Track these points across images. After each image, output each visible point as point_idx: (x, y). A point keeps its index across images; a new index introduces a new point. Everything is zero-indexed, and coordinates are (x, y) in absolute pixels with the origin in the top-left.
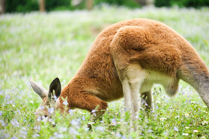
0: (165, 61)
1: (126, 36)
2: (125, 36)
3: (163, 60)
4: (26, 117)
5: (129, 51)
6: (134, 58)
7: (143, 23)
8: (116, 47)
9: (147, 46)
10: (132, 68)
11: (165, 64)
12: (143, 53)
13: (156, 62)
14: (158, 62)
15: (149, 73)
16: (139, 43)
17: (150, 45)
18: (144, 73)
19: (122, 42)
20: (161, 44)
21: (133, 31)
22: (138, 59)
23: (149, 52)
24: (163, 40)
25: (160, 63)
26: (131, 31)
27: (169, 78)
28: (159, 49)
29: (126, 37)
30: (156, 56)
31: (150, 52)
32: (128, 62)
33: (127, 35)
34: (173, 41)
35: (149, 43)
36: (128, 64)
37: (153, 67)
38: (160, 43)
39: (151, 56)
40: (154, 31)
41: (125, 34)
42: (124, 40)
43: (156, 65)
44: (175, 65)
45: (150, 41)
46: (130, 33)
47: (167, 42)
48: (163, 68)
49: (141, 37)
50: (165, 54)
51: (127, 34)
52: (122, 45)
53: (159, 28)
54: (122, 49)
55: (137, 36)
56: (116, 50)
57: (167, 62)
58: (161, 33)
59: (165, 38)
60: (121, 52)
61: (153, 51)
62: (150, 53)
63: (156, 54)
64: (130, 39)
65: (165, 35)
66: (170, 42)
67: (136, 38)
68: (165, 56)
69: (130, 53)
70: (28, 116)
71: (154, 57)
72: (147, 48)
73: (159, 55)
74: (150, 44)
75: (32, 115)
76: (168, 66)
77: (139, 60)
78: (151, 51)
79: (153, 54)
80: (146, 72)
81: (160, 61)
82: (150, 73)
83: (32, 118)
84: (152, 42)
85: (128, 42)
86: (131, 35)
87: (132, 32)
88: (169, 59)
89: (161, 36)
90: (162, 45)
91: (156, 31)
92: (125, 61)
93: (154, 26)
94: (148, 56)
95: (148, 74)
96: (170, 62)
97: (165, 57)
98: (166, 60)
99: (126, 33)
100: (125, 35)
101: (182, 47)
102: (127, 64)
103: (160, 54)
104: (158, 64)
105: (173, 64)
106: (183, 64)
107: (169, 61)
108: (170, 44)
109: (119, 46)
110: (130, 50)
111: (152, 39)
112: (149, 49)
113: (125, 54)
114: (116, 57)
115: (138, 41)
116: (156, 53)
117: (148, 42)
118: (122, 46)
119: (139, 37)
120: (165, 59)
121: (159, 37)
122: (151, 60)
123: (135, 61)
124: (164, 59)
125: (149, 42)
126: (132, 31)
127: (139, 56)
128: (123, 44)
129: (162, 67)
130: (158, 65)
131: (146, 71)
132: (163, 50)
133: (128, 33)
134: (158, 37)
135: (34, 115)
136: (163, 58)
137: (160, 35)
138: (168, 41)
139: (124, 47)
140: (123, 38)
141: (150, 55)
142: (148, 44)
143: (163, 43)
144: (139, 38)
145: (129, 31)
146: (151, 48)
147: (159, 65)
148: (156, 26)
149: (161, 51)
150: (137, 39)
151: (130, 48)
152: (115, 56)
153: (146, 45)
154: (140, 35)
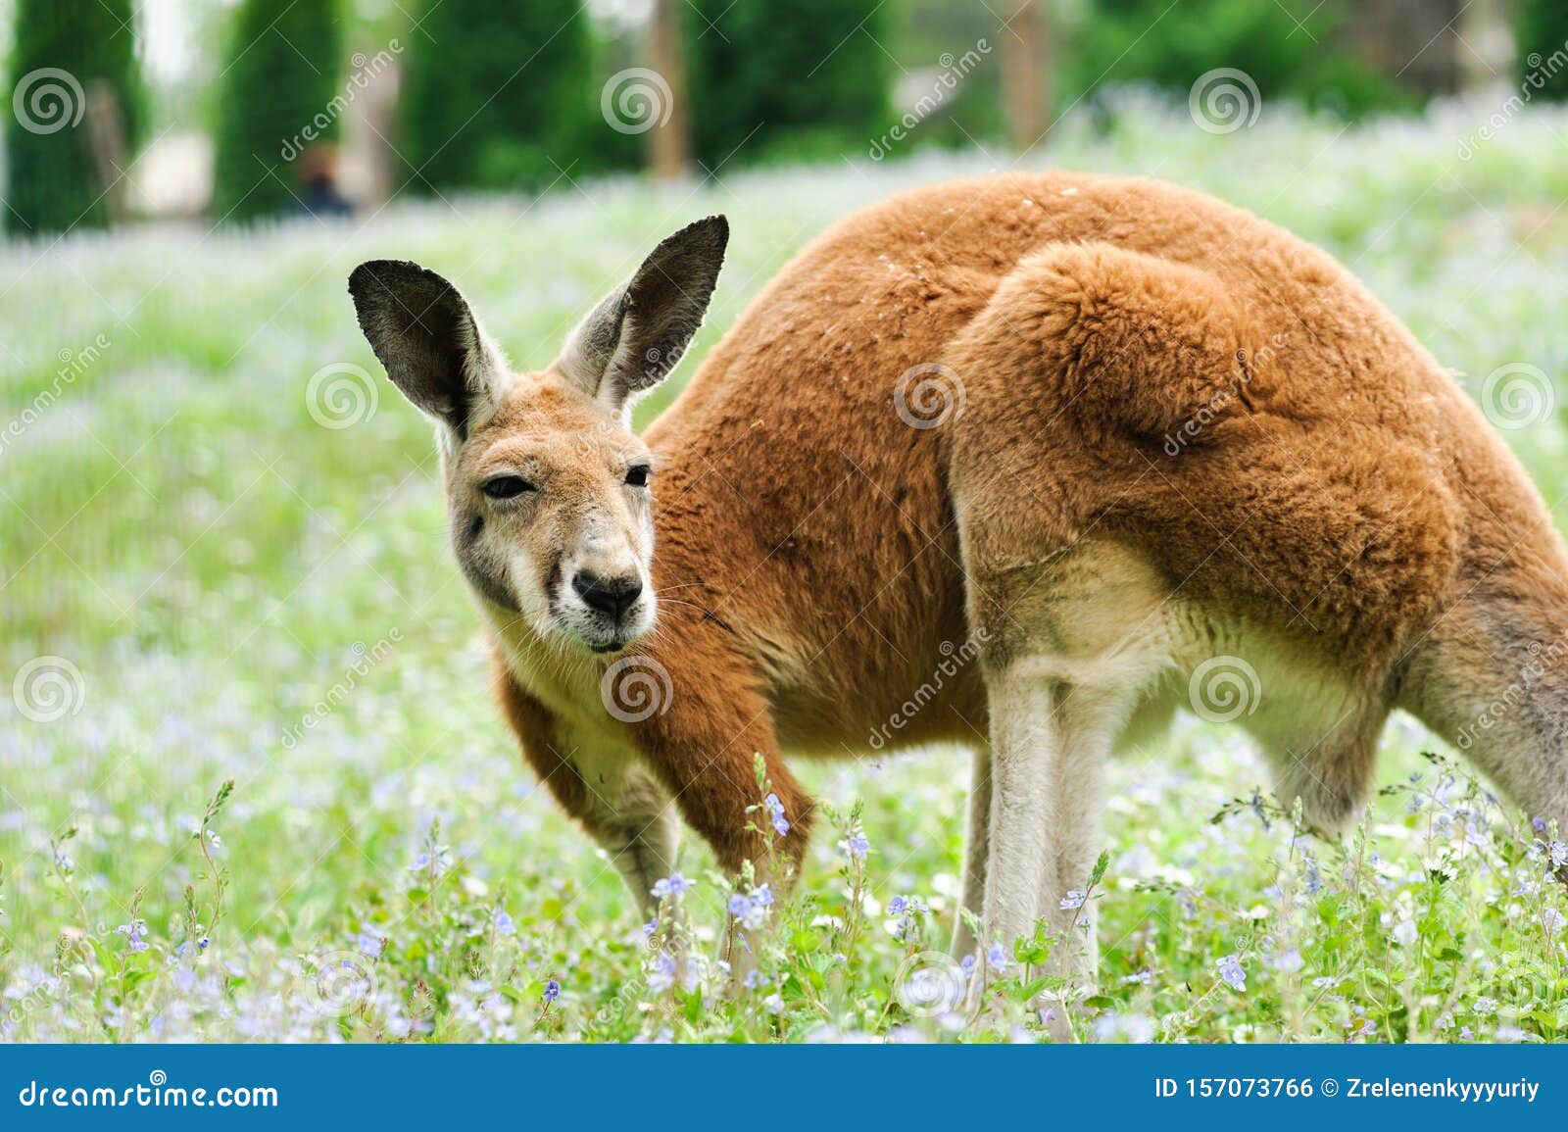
0: (1358, 557)
1: (1097, 318)
2: (1088, 317)
3: (1345, 550)
4: (572, 969)
5: (1095, 437)
6: (1123, 503)
7: (1210, 238)
8: (995, 383)
9: (1240, 422)
10: (1095, 574)
11: (1347, 579)
12: (1199, 472)
13: (1287, 556)
14: (1304, 563)
15: (1205, 637)
16: (1191, 390)
17: (1260, 418)
18: (1175, 628)
19: (1057, 357)
20: (1336, 429)
21: (1156, 290)
22: (1154, 510)
23: (1245, 469)
24: (1356, 396)
25: (1317, 571)
26: (1140, 284)
27: (1341, 690)
28: (1324, 465)
29: (1096, 326)
30: (1297, 515)
31: (1254, 471)
32: (1076, 524)
33: (1102, 308)
34: (1418, 419)
35: (1257, 403)
36: (1073, 537)
37: (1257, 589)
38: (1330, 417)
39: (1262, 508)
40: (1295, 322)
41: (1096, 301)
42: (1080, 346)
43: (1282, 580)
44: (1414, 601)
45: (1266, 393)
46: (1132, 303)
47: (1381, 421)
48: (1331, 609)
49: (1208, 347)
50: (1363, 509)
51: (1104, 301)
52: (1053, 380)
53: (1326, 299)
54: (1045, 408)
55: (1182, 331)
56: (994, 404)
57: (1370, 572)
58: (1343, 343)
59: (1365, 387)
60: (1029, 432)
61: (1277, 468)
62: (1254, 477)
63: (1300, 498)
64: (1120, 344)
65: (1368, 363)
66: (1399, 424)
67: (1170, 344)
68: (1359, 524)
69: (1105, 455)
70: (587, 960)
71: (1276, 516)
72: (1243, 438)
73: (1322, 509)
74: (1263, 414)
75: (612, 949)
76: (1365, 600)
77: (1157, 525)
78: (1266, 469)
79: (1274, 495)
80: (1186, 623)
81: (1319, 554)
82: (1212, 634)
83: (616, 973)
84: (1276, 398)
85: (1100, 363)
86: (1135, 320)
87: (1146, 297)
88: (1387, 545)
89: (1343, 365)
90: (1345, 434)
91: (1304, 322)
92: (1054, 510)
93: (1298, 279)
94: (1231, 507)
95: (1198, 636)
96: (1387, 570)
97: (1363, 533)
98: (1365, 555)
99: (1102, 293)
100: (1091, 310)
101: (1468, 470)
102: (1063, 541)
103: (1327, 497)
104: (1294, 577)
105: (1405, 592)
106: (1459, 597)
107: (1385, 563)
108: (1397, 437)
109: (1025, 380)
110: (1102, 428)
111: (1278, 375)
112: (1253, 451)
113: (1066, 456)
114: (984, 458)
115: (1184, 368)
116: (1301, 488)
117: (1250, 398)
118: (1046, 386)
119: (1198, 339)
120: (1362, 548)
121: (1330, 371)
122: (1256, 538)
123: (1129, 524)
124: (1353, 547)
125: (1255, 393)
126: (1149, 290)
127: (1164, 487)
128: (1065, 370)
129: (1323, 606)
130: (1296, 585)
131: (1190, 619)
132: (1354, 478)
133: (1118, 299)
134: (1319, 373)
135: (628, 949)
136: (1345, 537)
137: (1335, 358)
138: (1387, 413)
139: (1063, 400)
140: (1073, 321)
141: (1251, 498)
142: (1252, 410)
143: (1354, 425)
144: (1198, 347)
145: (1119, 285)
146: (1269, 447)
147: (1303, 582)
148: (1312, 286)
149: (1333, 481)
150: (1183, 352)
151: (1109, 417)
152: (973, 450)
153: (1236, 416)
154: (1206, 327)
